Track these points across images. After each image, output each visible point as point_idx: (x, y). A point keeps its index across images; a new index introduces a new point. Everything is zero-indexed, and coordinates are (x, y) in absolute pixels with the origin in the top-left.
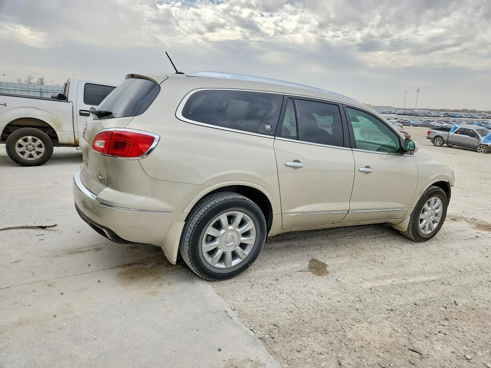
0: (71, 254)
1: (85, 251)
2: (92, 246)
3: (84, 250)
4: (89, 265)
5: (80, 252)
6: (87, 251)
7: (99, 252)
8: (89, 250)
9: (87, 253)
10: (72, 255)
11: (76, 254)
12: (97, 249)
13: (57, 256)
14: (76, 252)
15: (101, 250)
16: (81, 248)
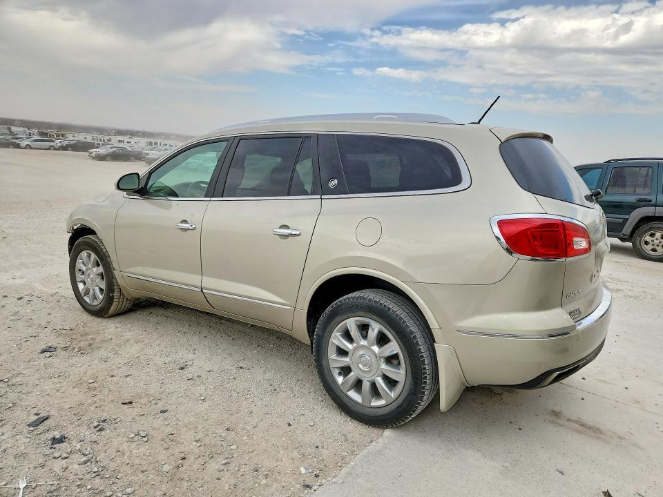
0: (598, 429)
1: (576, 422)
2: (559, 425)
3: (576, 425)
4: (582, 399)
5: (583, 425)
6: (572, 421)
7: (557, 409)
8: (569, 420)
9: (574, 418)
10: (597, 426)
11: (591, 424)
12: (556, 414)
13: (620, 437)
14: (590, 428)
15: (553, 411)
16: (578, 431)
